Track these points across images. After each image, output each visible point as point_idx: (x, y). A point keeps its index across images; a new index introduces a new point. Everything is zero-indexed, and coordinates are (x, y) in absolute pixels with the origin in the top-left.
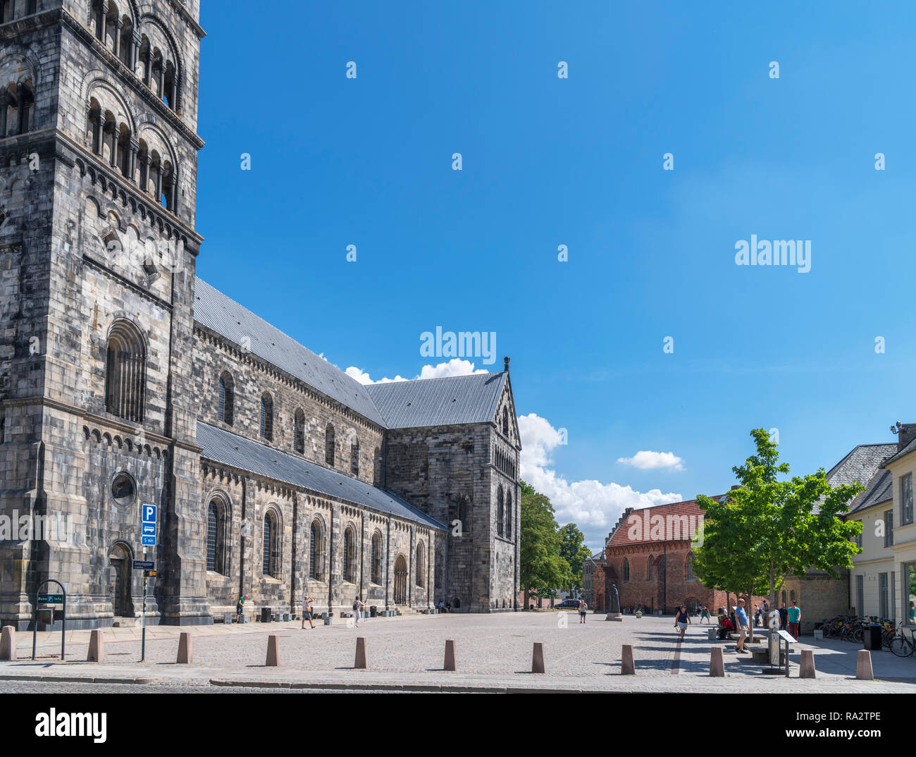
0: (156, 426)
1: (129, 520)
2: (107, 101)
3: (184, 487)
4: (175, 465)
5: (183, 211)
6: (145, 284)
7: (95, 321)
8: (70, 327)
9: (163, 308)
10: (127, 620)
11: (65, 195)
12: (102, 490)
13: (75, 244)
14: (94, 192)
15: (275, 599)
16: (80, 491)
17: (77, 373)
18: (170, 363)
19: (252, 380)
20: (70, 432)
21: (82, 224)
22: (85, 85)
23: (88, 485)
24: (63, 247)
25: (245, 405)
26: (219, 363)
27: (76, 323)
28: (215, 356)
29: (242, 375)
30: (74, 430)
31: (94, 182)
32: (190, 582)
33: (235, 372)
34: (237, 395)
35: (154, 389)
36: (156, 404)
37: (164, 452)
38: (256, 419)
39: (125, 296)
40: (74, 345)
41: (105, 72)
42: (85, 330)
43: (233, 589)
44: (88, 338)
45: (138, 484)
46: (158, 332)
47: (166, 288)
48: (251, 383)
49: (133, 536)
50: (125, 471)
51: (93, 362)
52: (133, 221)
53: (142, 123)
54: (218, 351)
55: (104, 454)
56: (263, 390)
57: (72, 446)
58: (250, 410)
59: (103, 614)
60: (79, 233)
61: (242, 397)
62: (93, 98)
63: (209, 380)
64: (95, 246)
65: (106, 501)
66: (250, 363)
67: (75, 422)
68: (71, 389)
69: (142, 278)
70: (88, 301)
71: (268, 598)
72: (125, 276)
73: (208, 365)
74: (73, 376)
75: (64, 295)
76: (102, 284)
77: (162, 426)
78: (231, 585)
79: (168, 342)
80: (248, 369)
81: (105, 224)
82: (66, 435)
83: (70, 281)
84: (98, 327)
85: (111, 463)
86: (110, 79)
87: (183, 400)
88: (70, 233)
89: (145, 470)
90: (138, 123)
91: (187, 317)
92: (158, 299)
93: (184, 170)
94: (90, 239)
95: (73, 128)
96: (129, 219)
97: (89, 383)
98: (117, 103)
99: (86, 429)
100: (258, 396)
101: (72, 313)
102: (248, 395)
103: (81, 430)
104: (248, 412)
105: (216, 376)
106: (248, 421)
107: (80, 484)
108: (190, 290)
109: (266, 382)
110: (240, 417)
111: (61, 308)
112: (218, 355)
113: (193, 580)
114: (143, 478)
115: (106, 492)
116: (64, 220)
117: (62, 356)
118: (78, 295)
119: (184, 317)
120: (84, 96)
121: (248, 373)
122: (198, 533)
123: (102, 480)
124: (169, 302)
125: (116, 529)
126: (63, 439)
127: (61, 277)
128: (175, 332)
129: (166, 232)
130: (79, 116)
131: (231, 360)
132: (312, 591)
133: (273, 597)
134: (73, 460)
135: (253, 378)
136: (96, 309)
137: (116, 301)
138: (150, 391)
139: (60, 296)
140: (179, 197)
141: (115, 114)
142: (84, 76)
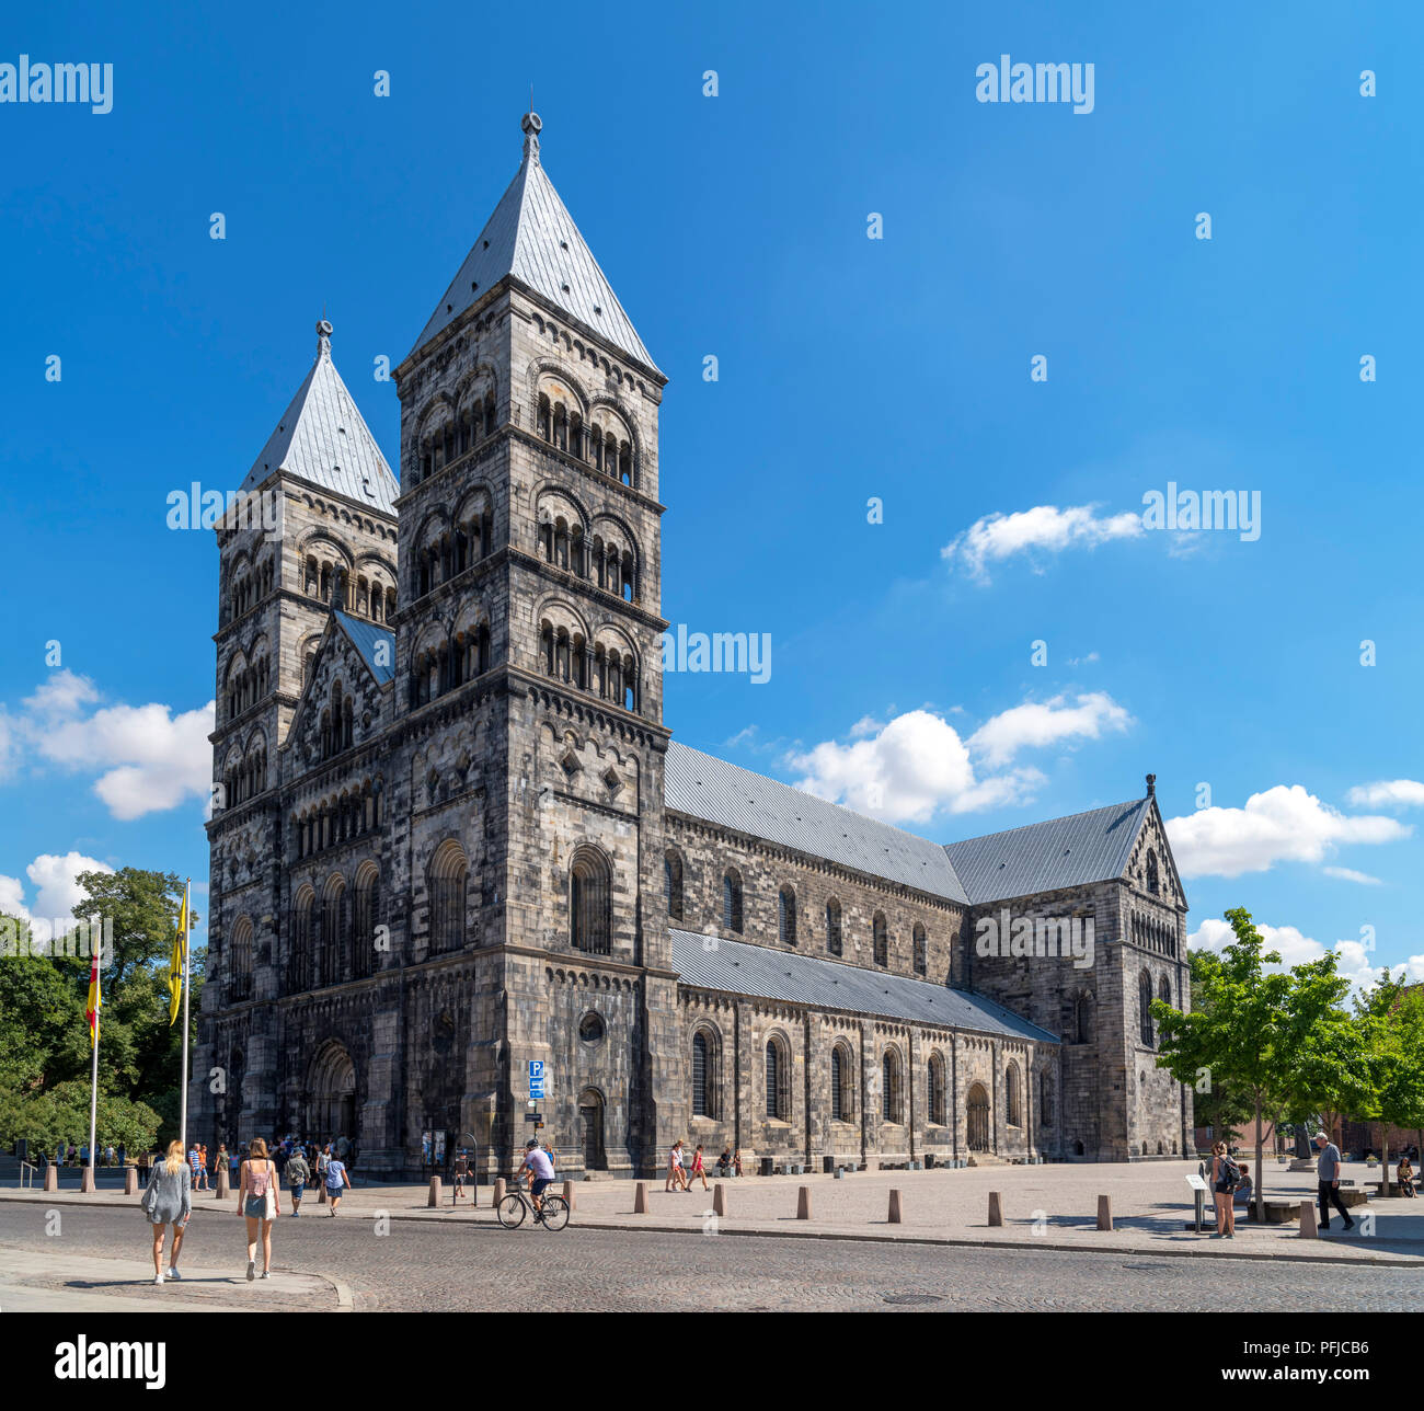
0: (625, 956)
1: (599, 1064)
2: (558, 617)
3: (659, 1020)
4: (647, 996)
5: (648, 706)
6: (608, 800)
7: (555, 853)
8: (530, 866)
9: (628, 822)
10: (600, 1174)
11: (520, 728)
12: (569, 1034)
13: (531, 777)
14: (549, 716)
15: (783, 1147)
16: (544, 1037)
17: (538, 913)
18: (639, 882)
19: (766, 873)
20: (533, 976)
21: (538, 754)
22: (535, 610)
23: (554, 1029)
24: (519, 783)
25: (758, 906)
26: (722, 859)
27: (535, 860)
28: (717, 852)
29: (753, 869)
30: (536, 973)
31: (547, 706)
32: (668, 1129)
33: (744, 866)
34: (746, 894)
35: (623, 915)
36: (625, 931)
37: (636, 983)
38: (773, 921)
39: (586, 818)
40: (535, 884)
41: (555, 590)
42: (546, 866)
43: (727, 1137)
44: (549, 873)
45: (608, 1023)
46: (624, 850)
47: (631, 798)
48: (764, 876)
49: (604, 1081)
50: (592, 1011)
51: (555, 898)
52: (591, 736)
53: (597, 625)
54: (720, 845)
55: (570, 995)
56: (781, 883)
57: (536, 991)
58: (765, 911)
59: (573, 1167)
60: (536, 765)
61: (753, 896)
62: (545, 621)
63: (710, 882)
64: (552, 773)
65: (573, 1045)
66: (761, 852)
67: (537, 964)
68: (532, 931)
69: (604, 794)
70: (547, 834)
71: (773, 1145)
72: (585, 797)
73: (709, 864)
74: (534, 917)
75: (523, 834)
76: (561, 812)
77: (632, 953)
78: (724, 1131)
79: (636, 859)
80: (760, 859)
81: (562, 747)
82: (529, 980)
83: (528, 818)
84: (559, 860)
85: (578, 1003)
86: (562, 595)
87: (655, 922)
88: (526, 767)
89: (615, 1006)
90: (593, 628)
91: (657, 825)
92: (622, 814)
93: (647, 658)
94: (547, 768)
95: (525, 656)
96: (587, 734)
97: (552, 921)
98: (570, 616)
99: (548, 970)
100: (774, 891)
101: (532, 851)
102: (761, 892)
103: (543, 972)
104: (761, 914)
105: (719, 876)
106: (763, 925)
107: (544, 1030)
108: (659, 793)
109: (785, 871)
110: (752, 921)
111: (520, 848)
112: (720, 850)
113: (671, 1127)
114: (613, 1015)
115: (573, 1034)
116: (519, 755)
117: (522, 898)
118: (537, 831)
119: (654, 827)
120: (534, 622)
121: (760, 865)
122: (676, 1073)
123: (569, 1022)
124: (635, 813)
125: (585, 1074)
126: (525, 985)
127: (519, 815)
128: (643, 846)
129: (628, 736)
130: (530, 642)
131: (738, 852)
132: (836, 1136)
133: (781, 1145)
134: (536, 1005)
135: (768, 870)
136: (556, 841)
137: (577, 827)
138: (617, 917)
139: (519, 836)
140: (643, 691)
141: (568, 627)
142: (533, 602)
